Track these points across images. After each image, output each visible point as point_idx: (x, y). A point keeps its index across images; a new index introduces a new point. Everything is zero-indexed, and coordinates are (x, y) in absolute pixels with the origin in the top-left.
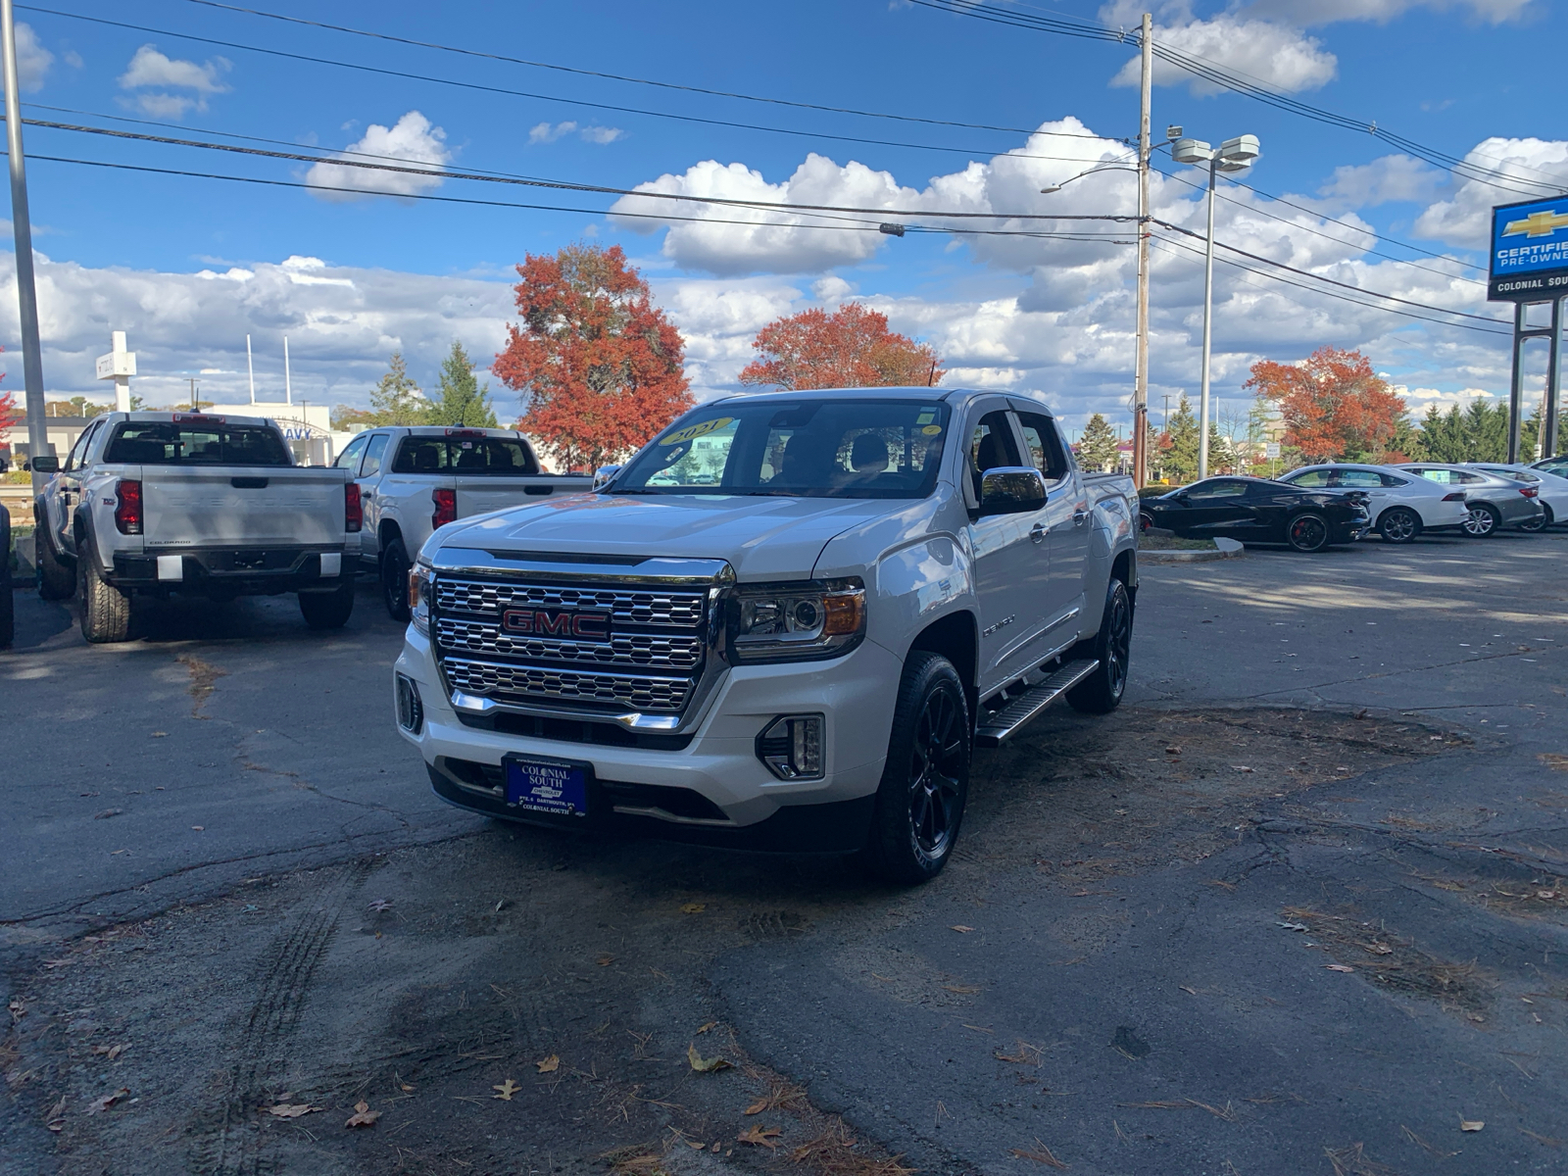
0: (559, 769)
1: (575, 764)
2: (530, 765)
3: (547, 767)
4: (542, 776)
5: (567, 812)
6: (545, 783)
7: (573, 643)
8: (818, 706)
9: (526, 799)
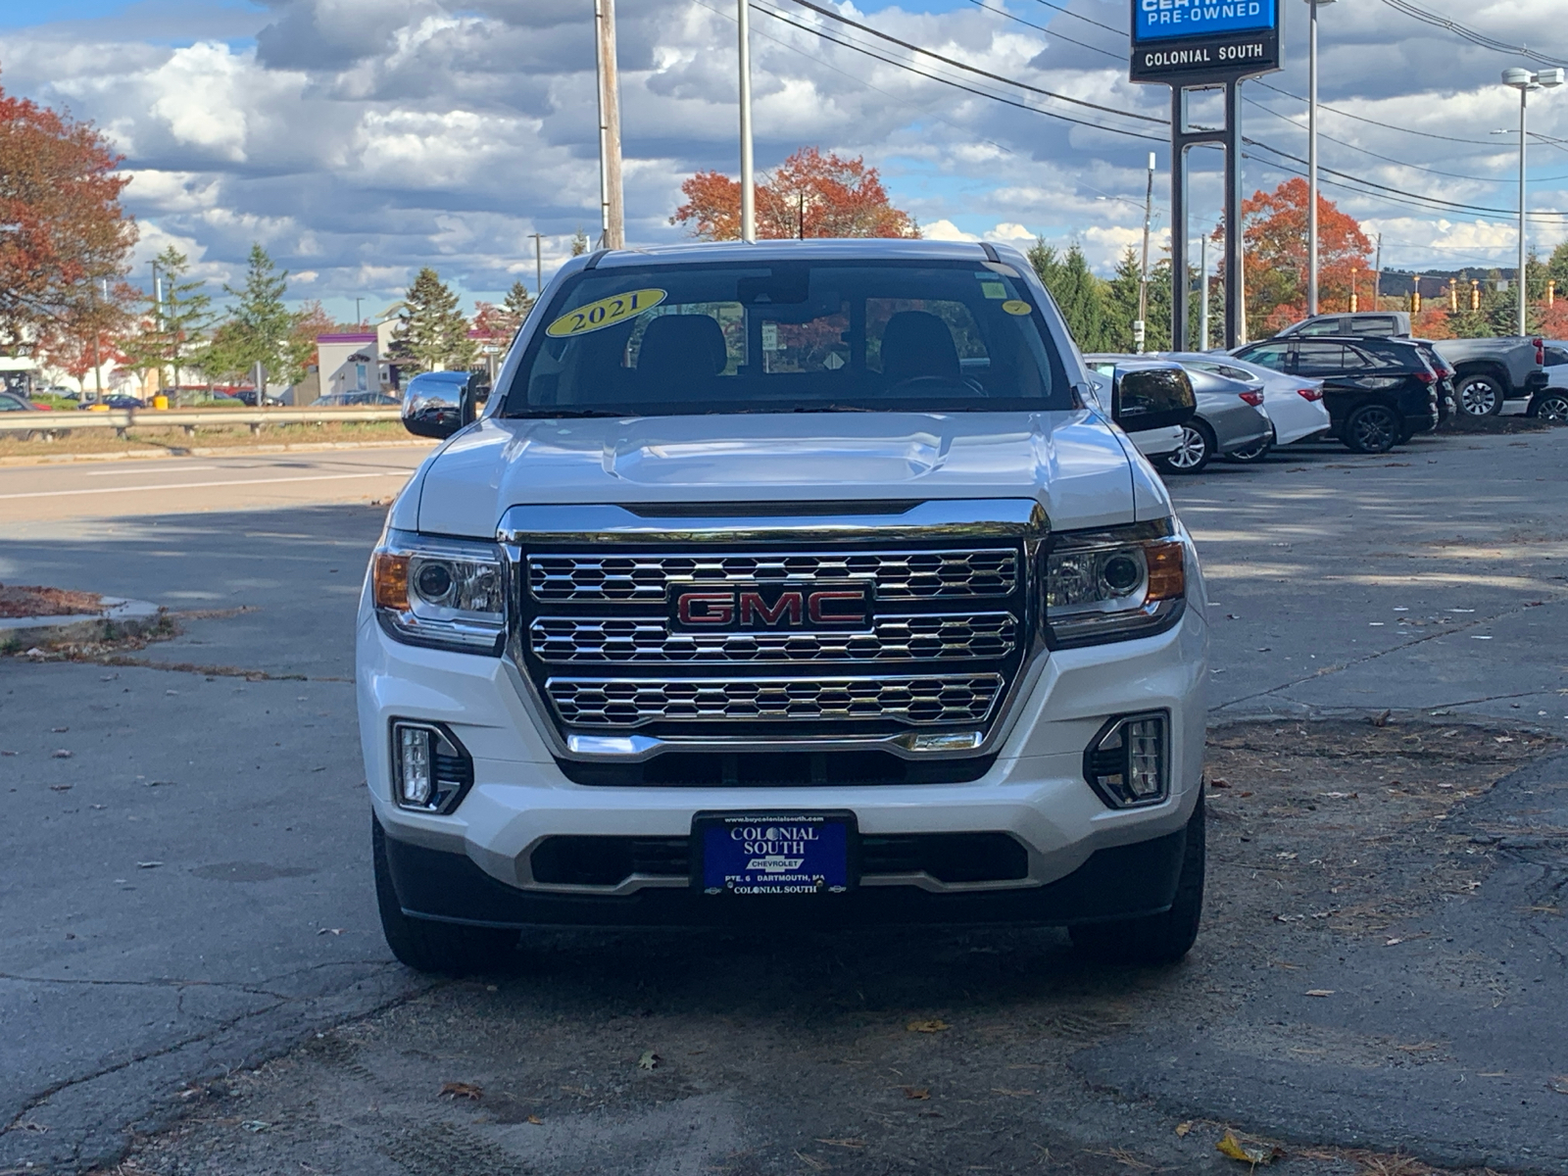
0: (805, 825)
1: (828, 815)
2: (744, 825)
3: (776, 825)
4: (767, 841)
5: (814, 889)
6: (773, 850)
7: (810, 636)
8: (1161, 699)
9: (738, 878)
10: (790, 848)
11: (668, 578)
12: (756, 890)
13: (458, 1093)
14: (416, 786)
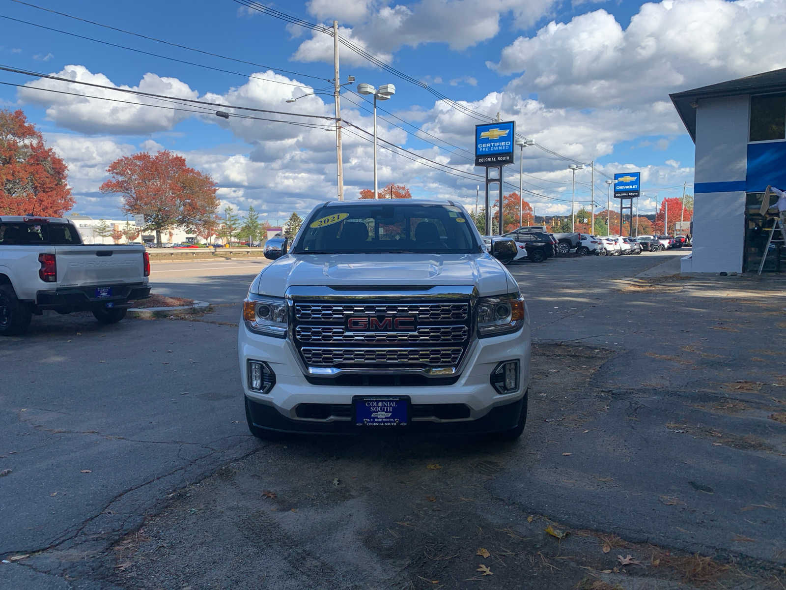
0: (392, 401)
1: (400, 398)
2: (371, 401)
3: (382, 401)
4: (379, 407)
5: (395, 424)
6: (381, 410)
7: (394, 333)
8: (517, 355)
9: (368, 420)
10: (387, 409)
11: (345, 312)
12: (374, 424)
13: (267, 496)
14: (256, 383)
